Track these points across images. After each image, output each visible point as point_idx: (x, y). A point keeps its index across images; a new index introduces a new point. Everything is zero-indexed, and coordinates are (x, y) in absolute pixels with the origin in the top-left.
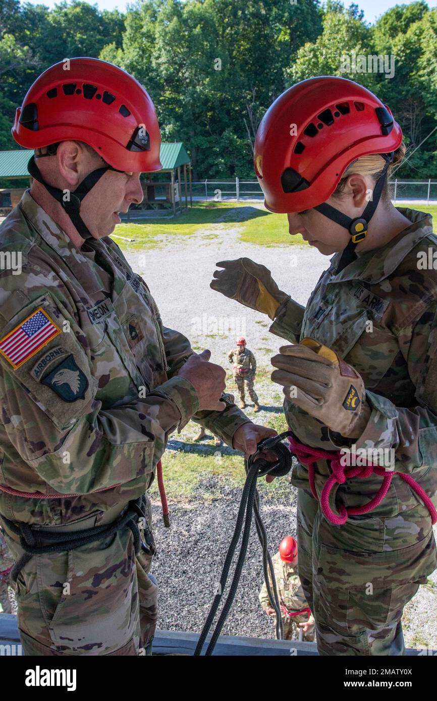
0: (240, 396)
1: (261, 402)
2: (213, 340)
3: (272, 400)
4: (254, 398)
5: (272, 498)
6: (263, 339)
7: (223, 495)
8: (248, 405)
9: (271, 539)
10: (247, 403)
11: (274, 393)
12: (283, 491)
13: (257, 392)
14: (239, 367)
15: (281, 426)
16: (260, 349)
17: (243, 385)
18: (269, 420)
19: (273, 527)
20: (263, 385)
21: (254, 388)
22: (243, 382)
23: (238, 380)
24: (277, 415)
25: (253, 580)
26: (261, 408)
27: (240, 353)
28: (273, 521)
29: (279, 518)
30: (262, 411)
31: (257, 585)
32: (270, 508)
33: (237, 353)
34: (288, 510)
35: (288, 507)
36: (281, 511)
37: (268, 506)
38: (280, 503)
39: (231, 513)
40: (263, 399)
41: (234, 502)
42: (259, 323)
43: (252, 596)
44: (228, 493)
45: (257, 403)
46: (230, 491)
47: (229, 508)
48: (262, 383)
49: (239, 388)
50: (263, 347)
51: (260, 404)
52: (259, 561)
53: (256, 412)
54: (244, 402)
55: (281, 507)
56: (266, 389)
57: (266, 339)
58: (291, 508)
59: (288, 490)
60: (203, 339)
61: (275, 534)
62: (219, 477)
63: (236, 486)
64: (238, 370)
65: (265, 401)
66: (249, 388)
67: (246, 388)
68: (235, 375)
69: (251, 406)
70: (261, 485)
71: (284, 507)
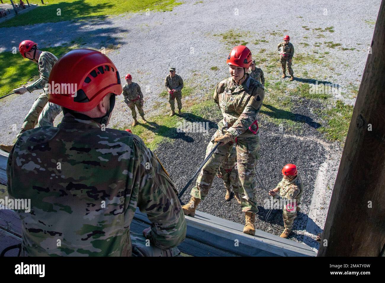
0: (283, 71)
1: (295, 75)
2: (274, 37)
3: (302, 75)
4: (291, 72)
5: (290, 130)
6: (305, 38)
7: (262, 126)
8: (287, 77)
9: (284, 153)
10: (287, 75)
11: (304, 71)
12: (297, 127)
13: (294, 70)
14: (284, 53)
15: (304, 90)
16: (302, 44)
17: (285, 64)
18: (298, 86)
19: (287, 146)
20: (299, 66)
21: (292, 67)
22: (285, 63)
23: (283, 61)
24: (303, 84)
25: (270, 172)
26: (294, 79)
27: (285, 45)
28: (288, 143)
29: (292, 142)
30: (295, 81)
31: (271, 176)
32: (287, 136)
33: (284, 45)
34: (298, 138)
35: (298, 137)
36: (294, 138)
37: (287, 134)
38: (294, 134)
39: (265, 136)
40: (297, 73)
41: (268, 130)
42: (304, 27)
43: (267, 181)
44: (266, 125)
45: (292, 76)
46: (267, 124)
47: (264, 133)
48: (298, 64)
49: (282, 66)
50: (303, 42)
51: (294, 76)
52: (275, 164)
53: (291, 81)
54: (285, 74)
55: (295, 136)
56: (300, 67)
57: (307, 38)
58: (300, 138)
59: (300, 127)
60: (269, 36)
61: (288, 151)
62: (263, 115)
63: (271, 122)
64: (283, 55)
65: (298, 75)
66: (289, 66)
67: (287, 66)
68: (281, 58)
69: (289, 77)
70: (285, 123)
71: (296, 137)
